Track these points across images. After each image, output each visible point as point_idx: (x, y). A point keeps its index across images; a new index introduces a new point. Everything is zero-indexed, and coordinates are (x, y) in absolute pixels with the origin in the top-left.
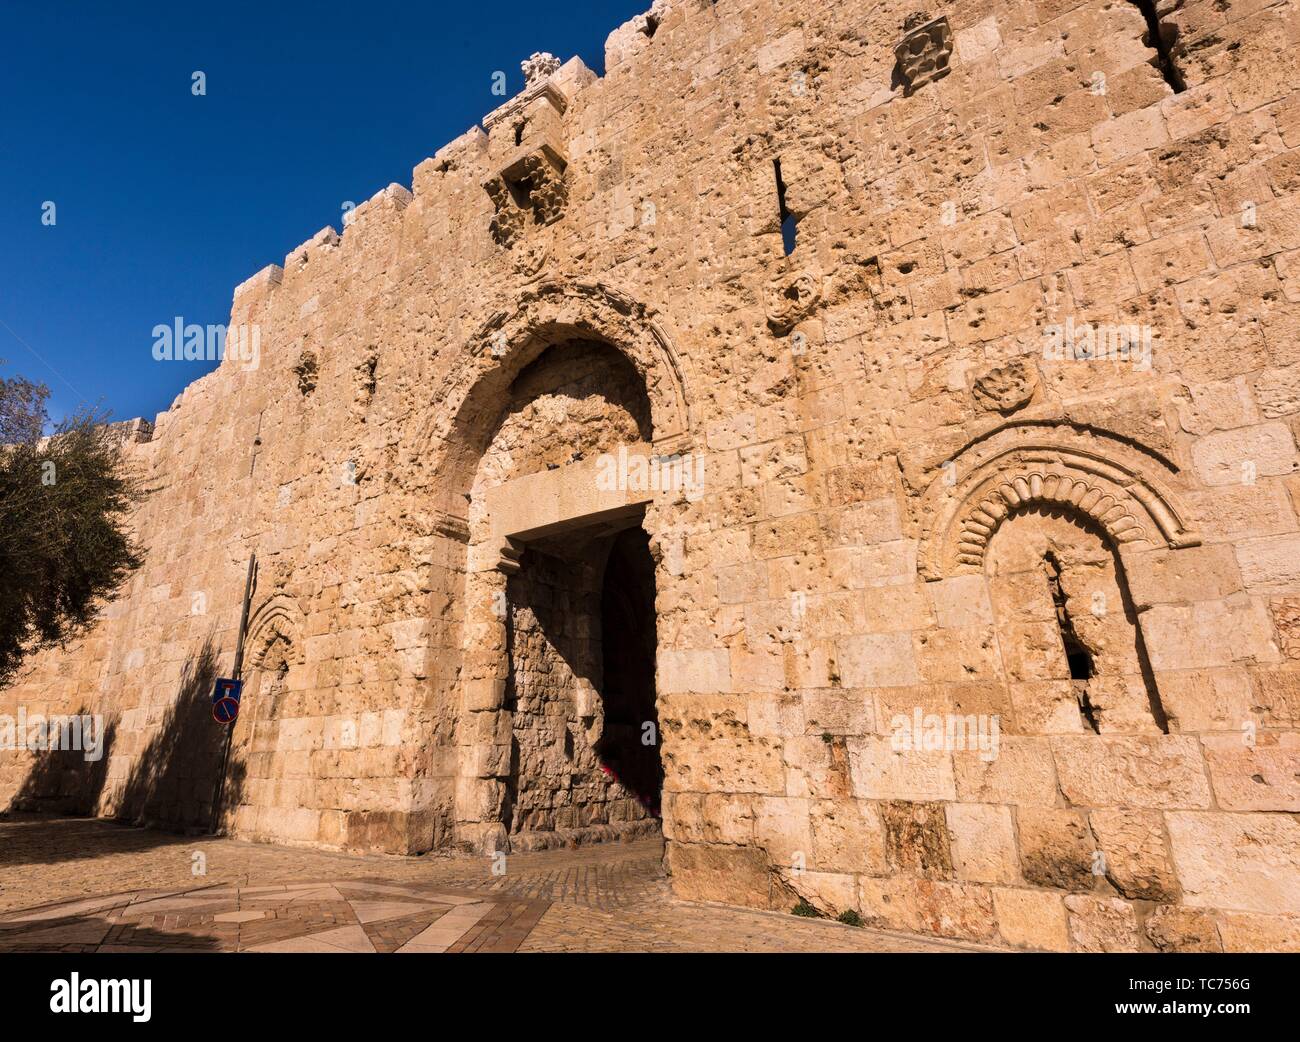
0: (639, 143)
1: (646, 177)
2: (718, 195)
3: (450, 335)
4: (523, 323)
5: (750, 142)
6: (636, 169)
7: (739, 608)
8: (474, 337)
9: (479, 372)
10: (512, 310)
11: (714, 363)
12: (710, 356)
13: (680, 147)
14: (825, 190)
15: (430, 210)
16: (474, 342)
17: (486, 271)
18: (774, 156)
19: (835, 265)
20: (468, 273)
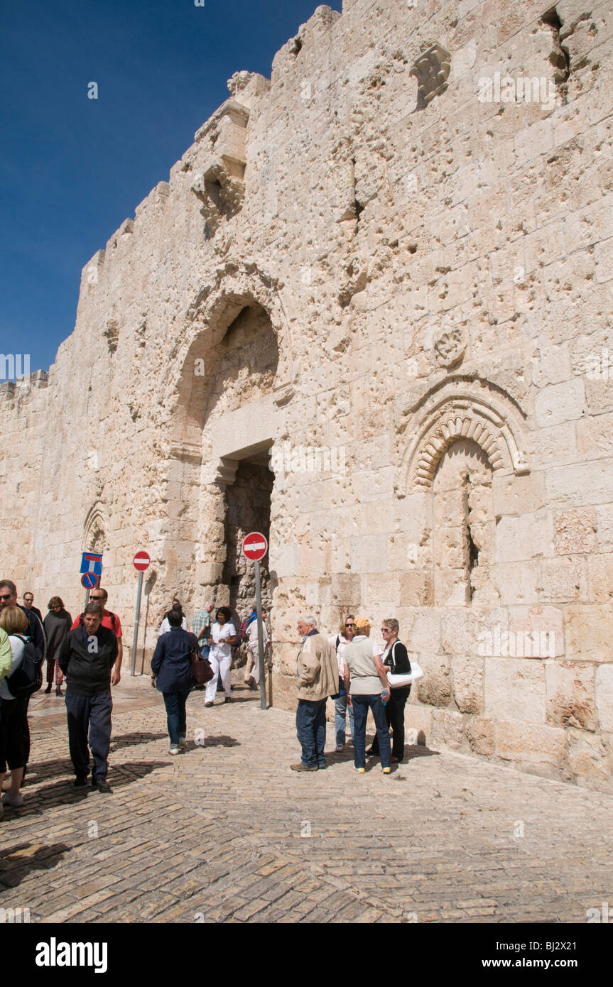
0: (284, 146)
1: (286, 174)
2: (322, 188)
3: (181, 304)
4: (218, 294)
5: (341, 144)
6: (281, 168)
7: (307, 516)
8: (192, 306)
9: (195, 333)
10: (213, 284)
11: (309, 326)
12: (308, 320)
13: (305, 149)
14: (375, 185)
15: (177, 203)
16: (192, 310)
17: (202, 252)
18: (352, 157)
19: (377, 247)
20: (193, 253)
